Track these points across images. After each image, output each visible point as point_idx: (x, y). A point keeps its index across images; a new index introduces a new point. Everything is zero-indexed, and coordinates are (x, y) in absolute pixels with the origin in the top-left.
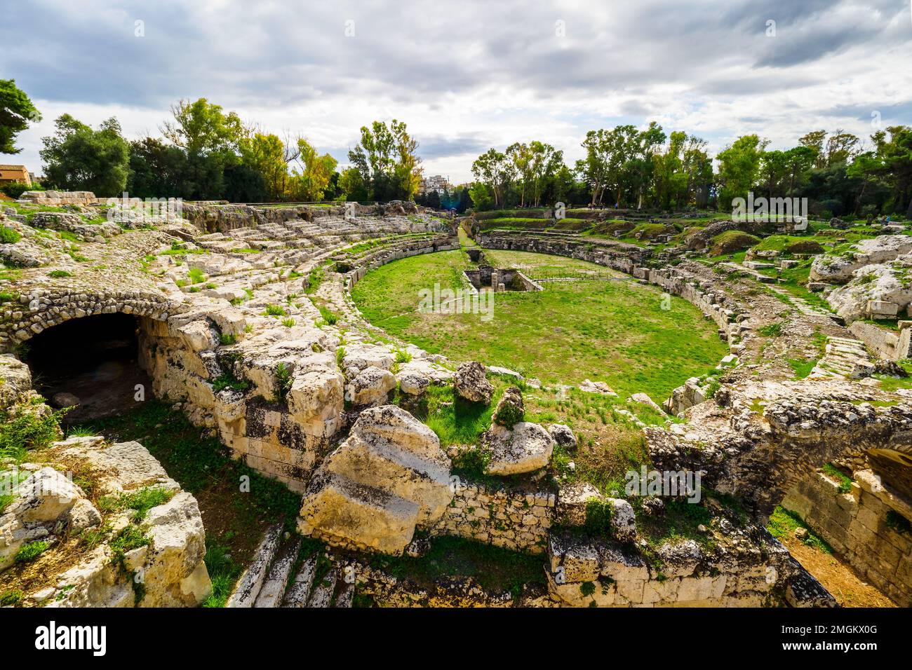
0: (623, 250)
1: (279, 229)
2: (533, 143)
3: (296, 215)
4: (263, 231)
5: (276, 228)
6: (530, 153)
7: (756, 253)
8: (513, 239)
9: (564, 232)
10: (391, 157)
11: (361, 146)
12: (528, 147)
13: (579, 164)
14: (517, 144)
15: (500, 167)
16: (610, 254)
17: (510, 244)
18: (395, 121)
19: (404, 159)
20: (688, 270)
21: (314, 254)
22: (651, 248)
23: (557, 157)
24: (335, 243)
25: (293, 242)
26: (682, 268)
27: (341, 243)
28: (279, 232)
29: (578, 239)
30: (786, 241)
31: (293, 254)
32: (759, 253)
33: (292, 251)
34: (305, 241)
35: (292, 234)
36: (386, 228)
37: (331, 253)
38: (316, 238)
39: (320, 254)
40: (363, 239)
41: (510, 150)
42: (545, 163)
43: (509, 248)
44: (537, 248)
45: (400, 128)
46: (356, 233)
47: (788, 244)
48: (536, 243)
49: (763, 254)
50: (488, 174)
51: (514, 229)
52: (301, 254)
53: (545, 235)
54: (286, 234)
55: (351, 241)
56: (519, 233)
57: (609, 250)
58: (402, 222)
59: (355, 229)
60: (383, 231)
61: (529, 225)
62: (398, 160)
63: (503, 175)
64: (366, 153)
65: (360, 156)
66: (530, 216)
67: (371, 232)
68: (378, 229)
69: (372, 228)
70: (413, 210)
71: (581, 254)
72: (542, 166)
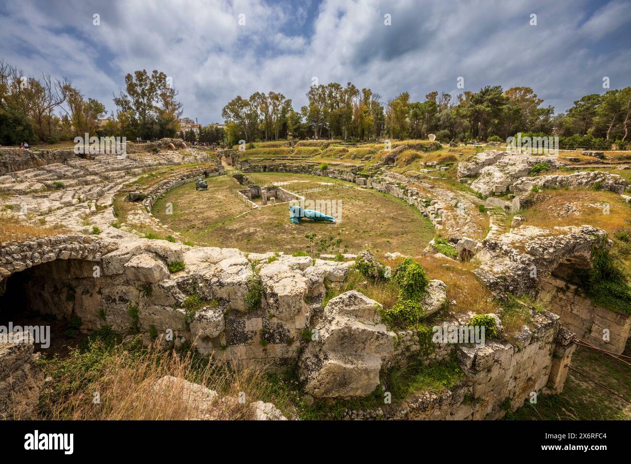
0: (346, 167)
1: (66, 169)
2: (271, 93)
3: (74, 156)
4: (50, 171)
5: (62, 169)
6: (269, 100)
7: (425, 164)
8: (267, 163)
9: (303, 157)
10: (154, 103)
11: (126, 94)
12: (267, 95)
13: (304, 109)
14: (258, 93)
15: (246, 110)
16: (339, 170)
17: (265, 167)
18: (155, 72)
19: (167, 104)
20: (391, 177)
21: (106, 188)
22: (363, 164)
23: (288, 103)
24: (122, 177)
25: (84, 179)
26: (386, 176)
27: (127, 177)
28: (67, 171)
29: (314, 161)
30: (440, 156)
31: (90, 190)
32: (427, 164)
33: (88, 187)
34: (92, 177)
35: (79, 172)
36: (162, 161)
37: (121, 186)
38: (102, 174)
39: (112, 188)
40: (144, 172)
41: (253, 98)
42: (280, 108)
43: (265, 171)
44: (286, 170)
45: (160, 77)
46: (136, 167)
47: (441, 157)
48: (284, 166)
49: (430, 164)
50: (237, 116)
51: (266, 156)
52: (97, 190)
53: (289, 159)
54: (74, 173)
55: (135, 175)
56: (270, 159)
57: (337, 168)
58: (175, 156)
59: (135, 164)
60: (160, 164)
61: (276, 153)
62: (160, 105)
63: (249, 116)
64: (129, 98)
65: (125, 102)
66: (274, 146)
67: (150, 166)
68: (155, 163)
69: (150, 162)
70: (181, 146)
71: (318, 172)
72: (278, 110)
